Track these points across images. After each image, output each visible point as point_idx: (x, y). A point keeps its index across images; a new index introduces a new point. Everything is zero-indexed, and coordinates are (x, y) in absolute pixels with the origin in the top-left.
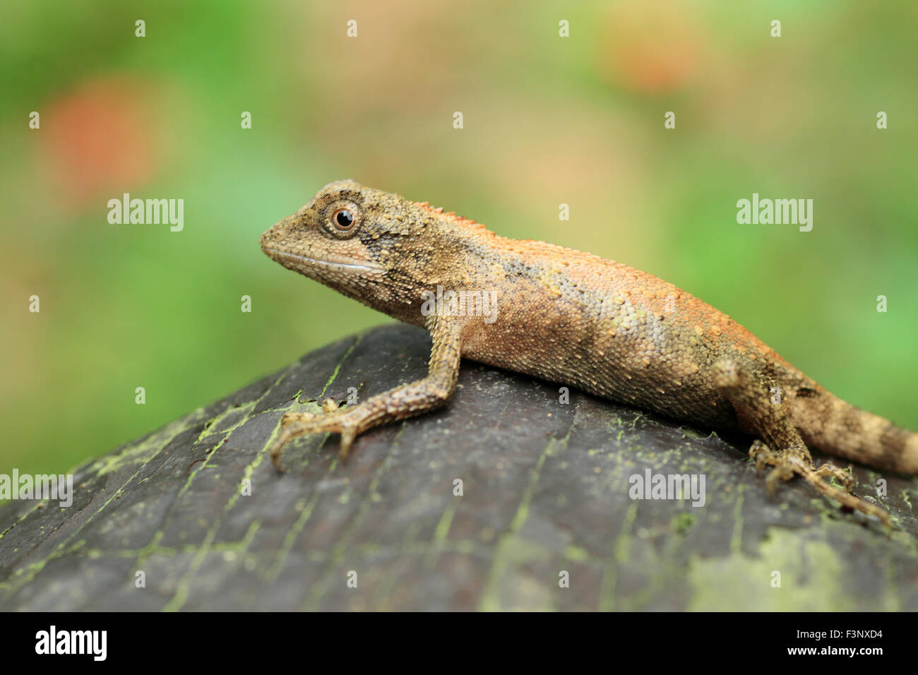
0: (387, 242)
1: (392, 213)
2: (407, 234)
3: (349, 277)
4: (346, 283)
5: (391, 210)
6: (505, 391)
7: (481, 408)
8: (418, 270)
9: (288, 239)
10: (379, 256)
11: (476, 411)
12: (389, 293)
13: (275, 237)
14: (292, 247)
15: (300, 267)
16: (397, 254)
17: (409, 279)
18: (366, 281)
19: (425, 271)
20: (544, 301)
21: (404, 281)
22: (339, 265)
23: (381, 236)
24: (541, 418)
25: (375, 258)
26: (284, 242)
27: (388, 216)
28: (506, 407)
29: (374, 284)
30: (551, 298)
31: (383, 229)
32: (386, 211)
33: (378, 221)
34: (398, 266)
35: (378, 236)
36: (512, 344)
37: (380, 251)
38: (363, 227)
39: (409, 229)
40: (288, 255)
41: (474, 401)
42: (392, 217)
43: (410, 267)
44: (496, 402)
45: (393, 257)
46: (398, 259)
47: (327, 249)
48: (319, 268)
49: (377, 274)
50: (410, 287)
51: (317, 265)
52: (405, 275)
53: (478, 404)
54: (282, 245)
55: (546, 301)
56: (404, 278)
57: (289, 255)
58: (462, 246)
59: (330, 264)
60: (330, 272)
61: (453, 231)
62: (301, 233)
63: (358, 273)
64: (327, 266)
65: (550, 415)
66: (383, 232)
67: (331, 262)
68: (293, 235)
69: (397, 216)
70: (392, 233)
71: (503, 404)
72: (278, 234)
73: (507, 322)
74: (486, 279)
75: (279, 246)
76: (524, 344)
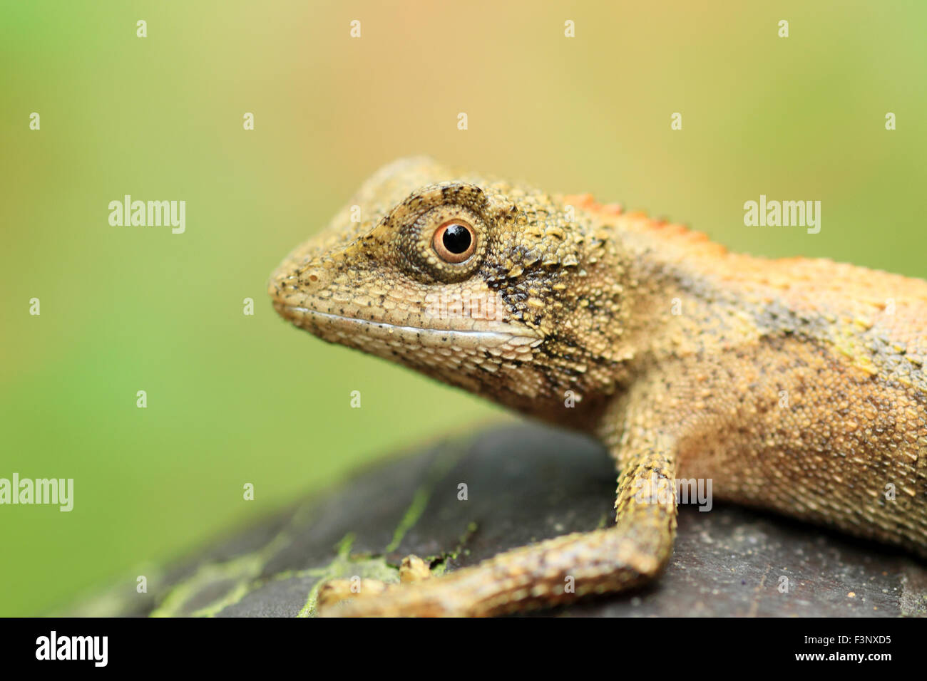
0: (537, 282)
1: (541, 225)
2: (575, 263)
3: (463, 356)
4: (455, 367)
5: (537, 216)
6: (758, 545)
7: (715, 579)
8: (595, 334)
9: (334, 287)
10: (524, 310)
11: (706, 582)
12: (540, 381)
13: (307, 284)
14: (343, 303)
15: (359, 339)
16: (558, 304)
17: (579, 353)
18: (498, 362)
19: (608, 334)
20: (843, 386)
21: (570, 358)
22: (443, 333)
23: (526, 271)
24: (835, 602)
25: (518, 316)
26: (325, 294)
27: (535, 230)
28: (764, 577)
29: (514, 367)
30: (858, 380)
31: (529, 258)
32: (530, 220)
33: (518, 240)
34: (560, 327)
35: (520, 272)
36: (777, 465)
37: (525, 300)
38: (490, 256)
39: (576, 254)
40: (335, 318)
41: (701, 563)
42: (542, 232)
43: (582, 328)
44: (744, 566)
45: (551, 312)
46: (560, 314)
47: (419, 303)
48: (402, 340)
49: (522, 346)
50: (581, 369)
51: (398, 334)
52: (574, 344)
53: (709, 569)
54: (321, 298)
55: (847, 387)
56: (571, 350)
57: (338, 318)
58: (667, 278)
59: (425, 332)
60: (425, 347)
61: (648, 251)
62: (362, 273)
63: (484, 346)
64: (418, 335)
65: (852, 595)
66: (528, 263)
67: (428, 327)
68: (343, 278)
69: (550, 229)
70: (548, 263)
71: (758, 570)
72: (314, 278)
73: (769, 426)
74: (723, 345)
75: (316, 301)
76: (800, 466)
